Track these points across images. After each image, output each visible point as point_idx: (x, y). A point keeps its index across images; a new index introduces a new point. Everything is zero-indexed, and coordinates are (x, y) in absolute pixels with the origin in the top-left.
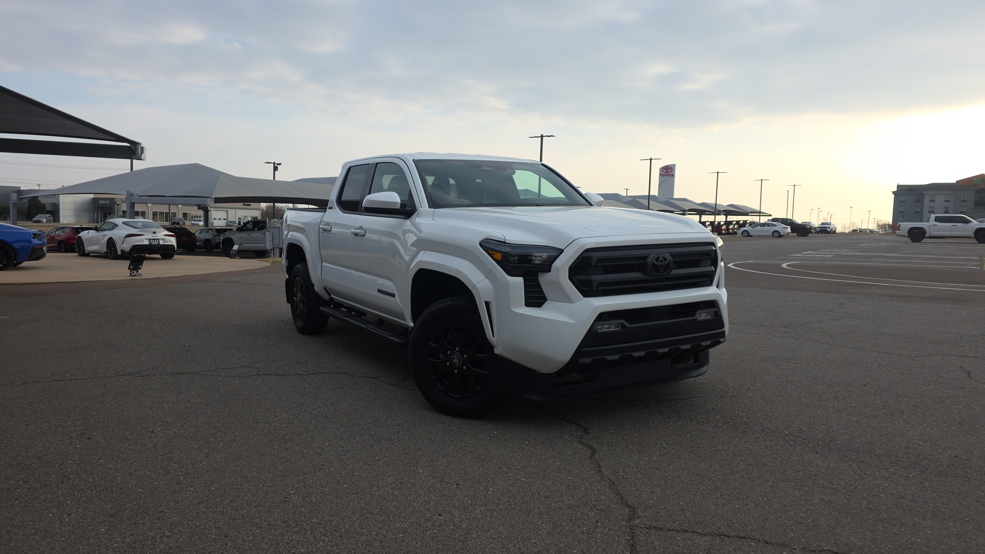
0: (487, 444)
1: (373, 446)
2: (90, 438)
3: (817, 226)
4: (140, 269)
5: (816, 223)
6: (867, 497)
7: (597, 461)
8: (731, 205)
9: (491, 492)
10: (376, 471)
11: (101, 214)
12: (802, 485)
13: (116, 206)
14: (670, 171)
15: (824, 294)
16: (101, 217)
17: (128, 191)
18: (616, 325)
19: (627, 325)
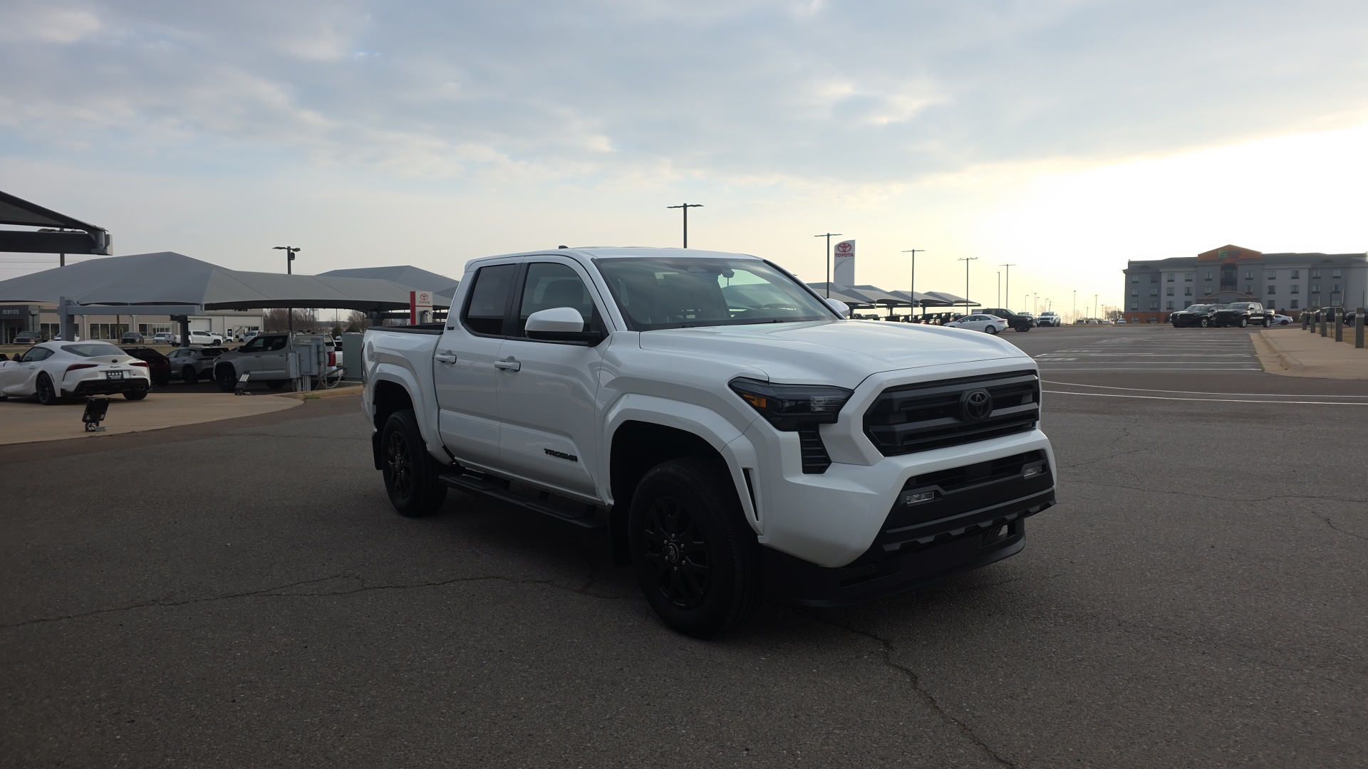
0: (760, 679)
1: (594, 695)
2: (133, 721)
3: (1037, 317)
4: (102, 420)
5: (1036, 314)
6: (1296, 715)
7: (925, 692)
8: (930, 294)
9: (801, 757)
10: (617, 737)
11: (6, 330)
12: (1210, 705)
13: (30, 317)
14: (848, 249)
15: (1095, 416)
16: (6, 334)
17: (62, 298)
18: (928, 493)
19: (943, 493)
